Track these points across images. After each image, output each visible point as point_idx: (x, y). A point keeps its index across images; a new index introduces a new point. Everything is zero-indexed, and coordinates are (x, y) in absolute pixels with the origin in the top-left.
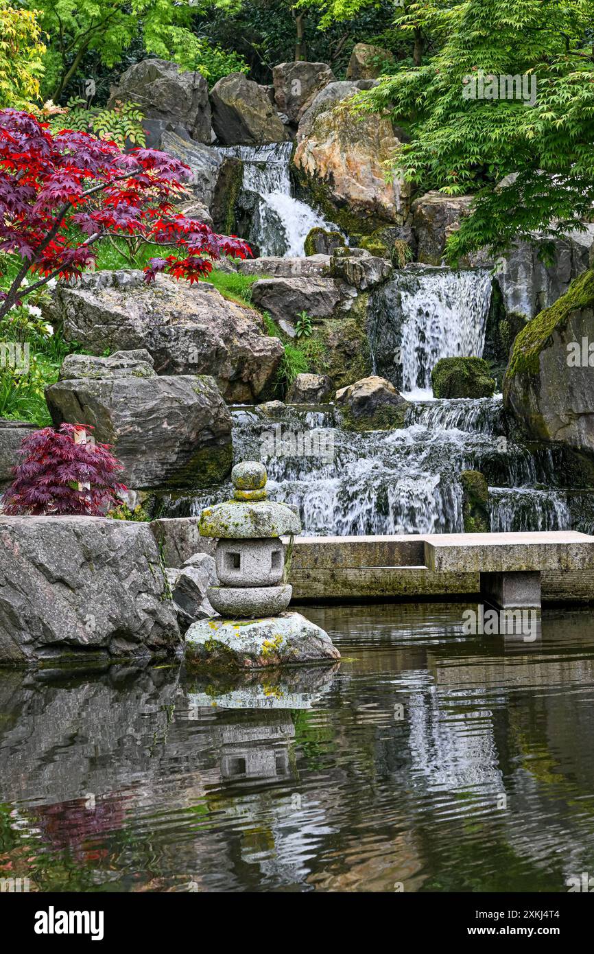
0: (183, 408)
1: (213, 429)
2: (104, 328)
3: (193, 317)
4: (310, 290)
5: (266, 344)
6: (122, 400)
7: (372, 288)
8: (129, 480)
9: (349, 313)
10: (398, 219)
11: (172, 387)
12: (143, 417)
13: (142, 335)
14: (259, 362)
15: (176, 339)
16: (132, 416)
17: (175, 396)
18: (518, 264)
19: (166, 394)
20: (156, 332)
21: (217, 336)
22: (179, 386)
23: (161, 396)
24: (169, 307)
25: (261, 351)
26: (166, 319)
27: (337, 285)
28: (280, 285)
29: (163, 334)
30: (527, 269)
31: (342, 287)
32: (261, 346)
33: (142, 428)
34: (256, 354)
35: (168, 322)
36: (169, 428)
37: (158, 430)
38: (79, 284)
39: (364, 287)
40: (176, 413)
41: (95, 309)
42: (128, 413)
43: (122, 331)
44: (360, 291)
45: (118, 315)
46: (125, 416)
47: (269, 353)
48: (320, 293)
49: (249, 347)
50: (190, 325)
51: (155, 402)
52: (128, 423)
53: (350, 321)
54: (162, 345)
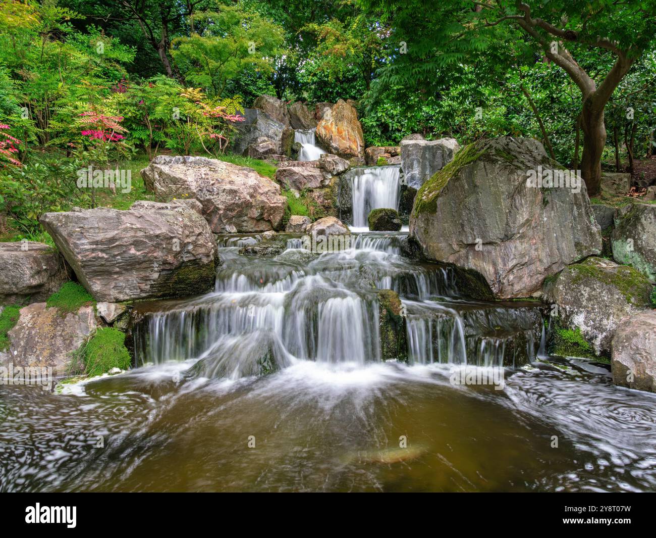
0: (150, 238)
1: (193, 252)
2: (174, 187)
3: (231, 182)
4: (306, 173)
5: (279, 200)
6: (77, 229)
7: (339, 174)
8: (110, 295)
9: (328, 186)
10: (360, 155)
11: (140, 220)
12: (106, 244)
13: (195, 191)
14: (274, 209)
15: (218, 194)
16: (92, 243)
17: (139, 226)
18: (413, 160)
19: (128, 225)
20: (205, 189)
21: (245, 194)
22: (148, 218)
23: (123, 226)
24: (216, 176)
25: (275, 203)
26: (212, 182)
27: (321, 172)
28: (289, 170)
29: (208, 191)
30: (419, 162)
31: (324, 173)
32: (275, 201)
33: (107, 254)
34: (271, 205)
35: (213, 185)
36: (138, 253)
37: (126, 255)
38: (163, 162)
39: (335, 173)
40: (142, 241)
41: (168, 176)
42: (84, 241)
43: (184, 189)
44: (333, 175)
45: (181, 179)
46: (83, 244)
47: (280, 205)
48: (312, 176)
49: (266, 201)
50: (228, 187)
51: (116, 232)
52: (87, 250)
53: (327, 190)
54: (208, 197)
